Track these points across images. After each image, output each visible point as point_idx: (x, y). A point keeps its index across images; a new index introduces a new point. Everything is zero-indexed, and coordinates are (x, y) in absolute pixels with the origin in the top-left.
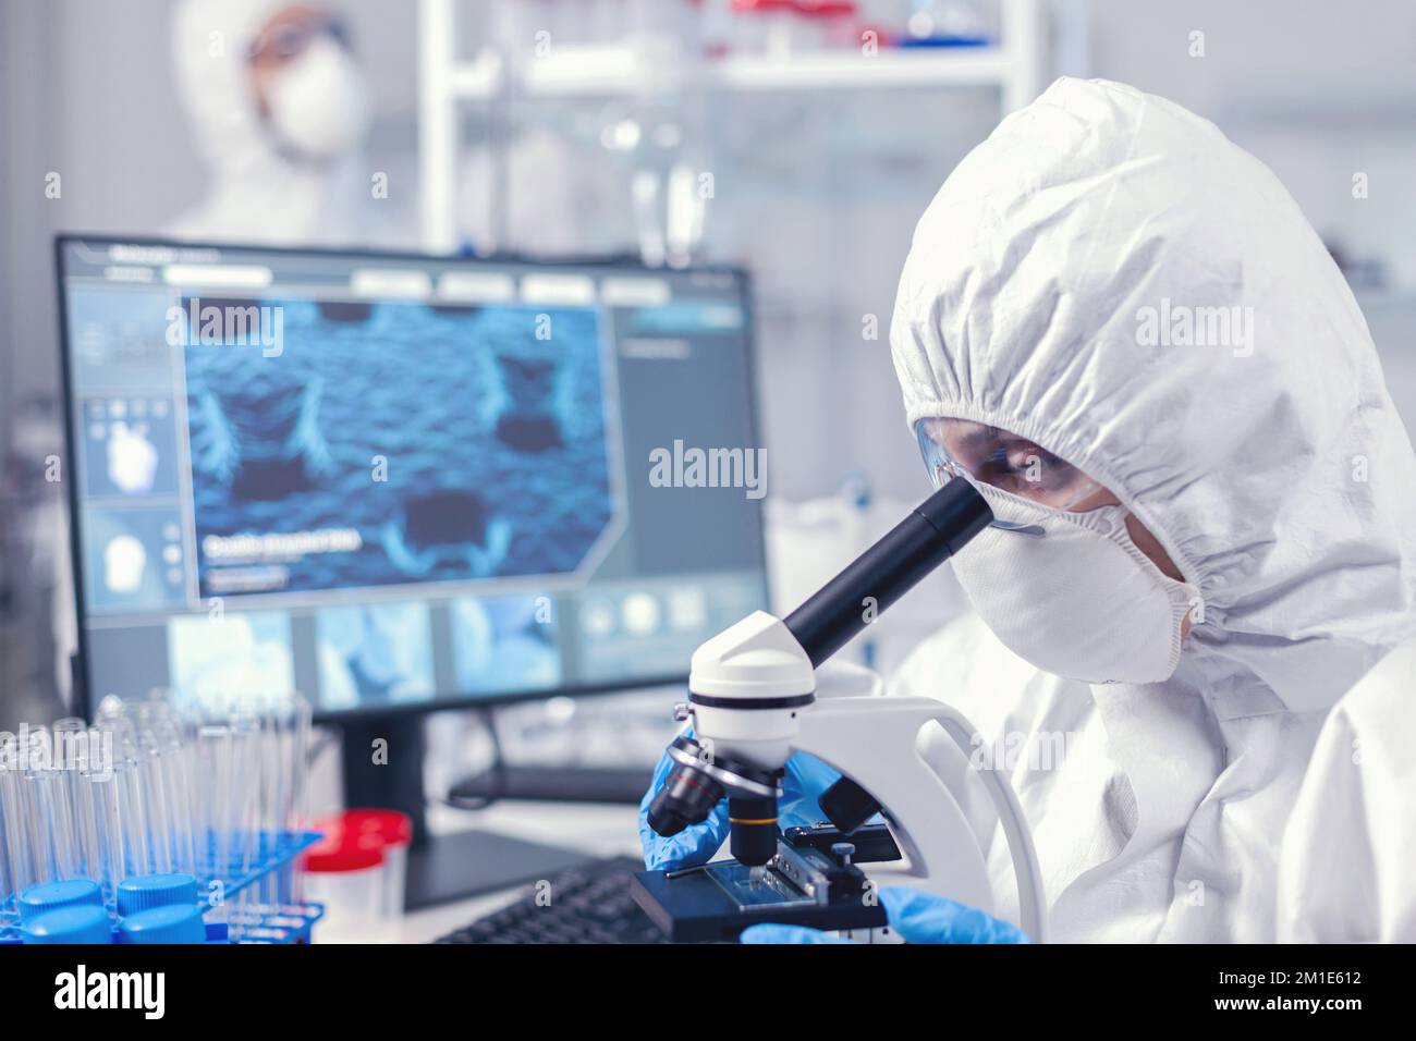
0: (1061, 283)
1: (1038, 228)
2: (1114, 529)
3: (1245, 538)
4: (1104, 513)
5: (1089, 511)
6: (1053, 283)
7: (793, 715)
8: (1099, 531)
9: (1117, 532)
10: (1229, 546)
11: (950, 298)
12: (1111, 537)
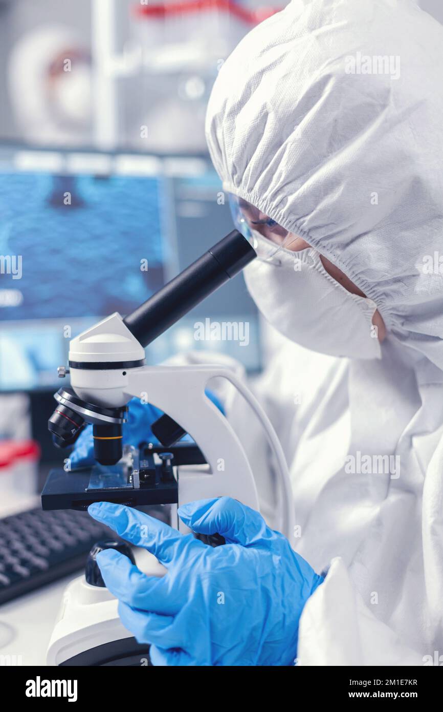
0: (270, 107)
1: (262, 72)
2: (315, 262)
3: (398, 273)
4: (308, 252)
5: (300, 250)
6: (264, 106)
7: (124, 373)
8: (308, 263)
9: (317, 264)
10: (389, 277)
11: (219, 117)
12: (314, 267)
